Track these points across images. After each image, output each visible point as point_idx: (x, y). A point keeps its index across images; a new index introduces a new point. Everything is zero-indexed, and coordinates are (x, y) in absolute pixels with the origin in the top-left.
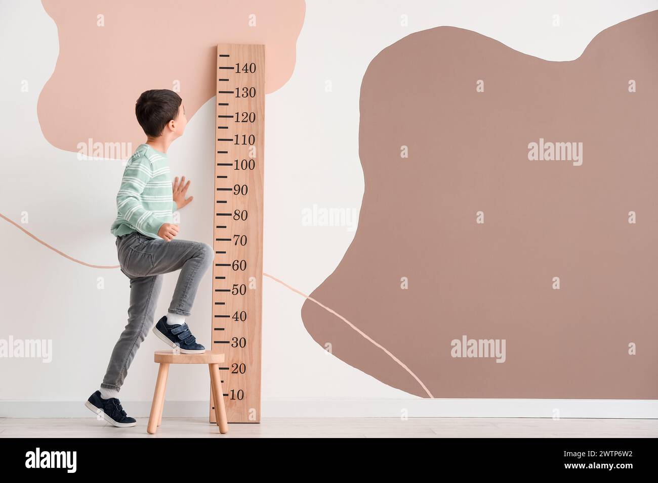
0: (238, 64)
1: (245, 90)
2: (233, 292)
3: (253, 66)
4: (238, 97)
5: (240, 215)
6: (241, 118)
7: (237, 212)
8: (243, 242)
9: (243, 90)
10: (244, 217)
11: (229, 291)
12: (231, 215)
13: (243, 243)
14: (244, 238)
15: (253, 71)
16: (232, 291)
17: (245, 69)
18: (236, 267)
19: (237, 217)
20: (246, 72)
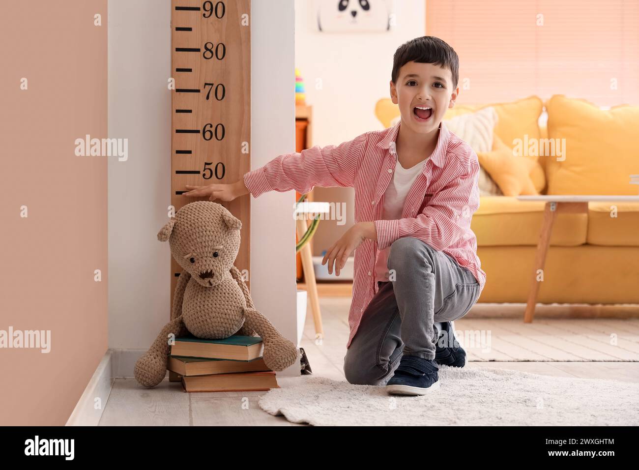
2: (204, 175)
5: (214, 50)
7: (209, 46)
8: (220, 96)
10: (220, 55)
11: (198, 172)
12: (198, 50)
13: (220, 97)
14: (220, 89)
16: (202, 173)
18: (208, 135)
19: (208, 54)
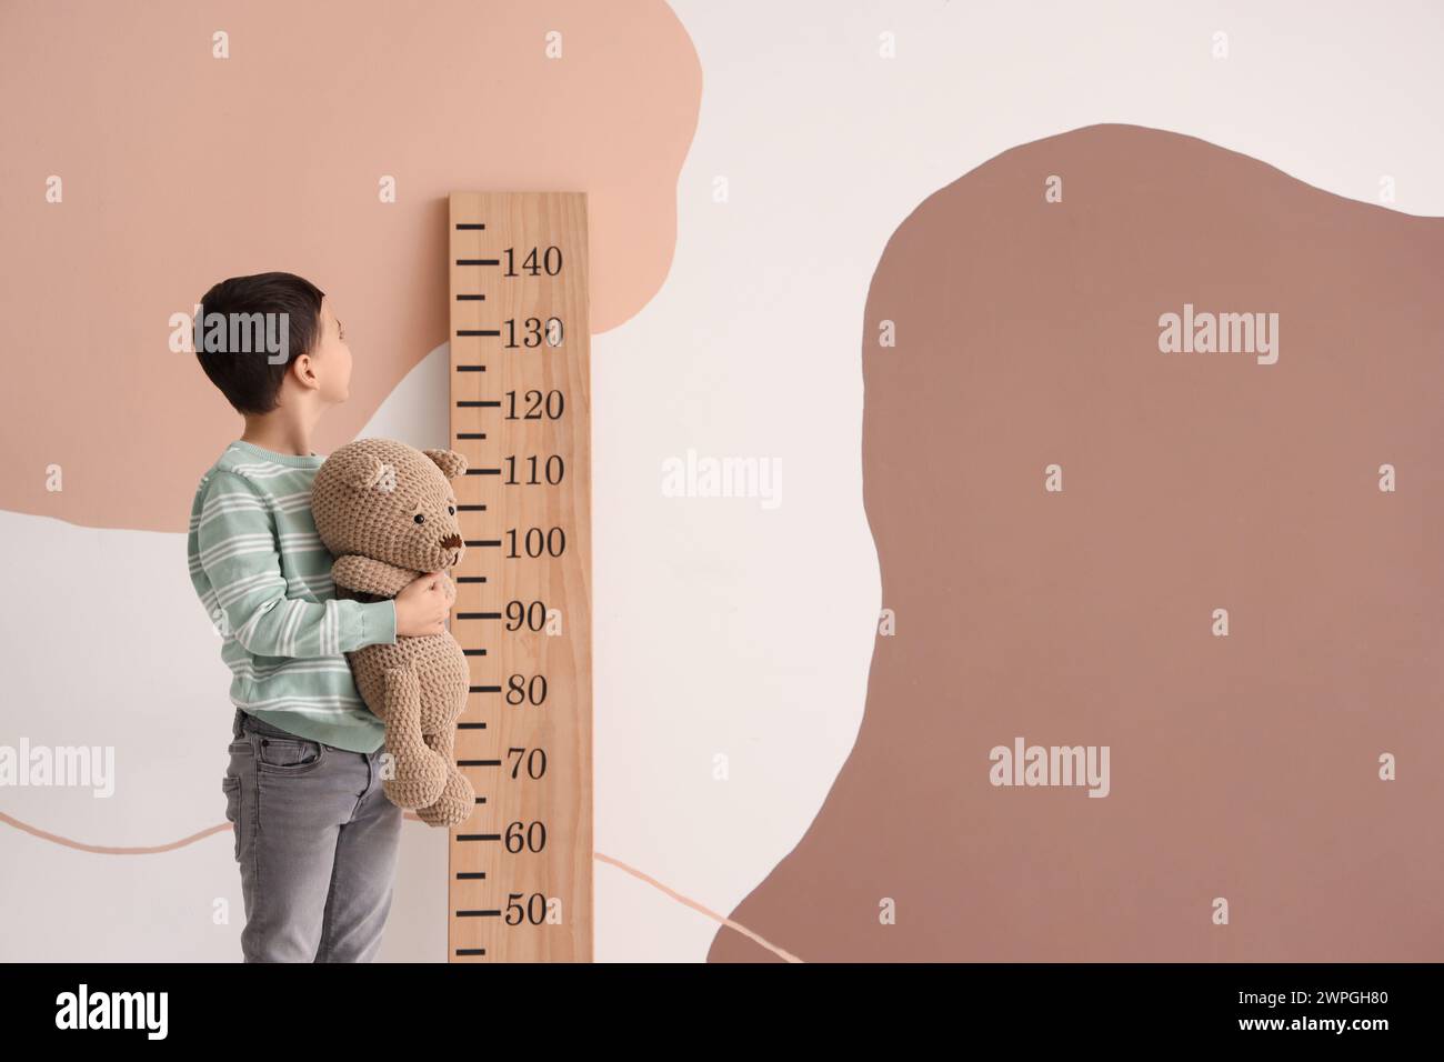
0: (511, 251)
1: (533, 325)
2: (508, 917)
3: (553, 256)
4: (512, 345)
5: (526, 688)
6: (522, 408)
7: (518, 682)
8: (536, 769)
9: (527, 325)
10: (537, 696)
11: (498, 913)
12: (498, 689)
13: (536, 771)
14: (537, 758)
15: (553, 269)
16: (504, 914)
17: (530, 263)
18: (515, 843)
19: (516, 696)
20: (535, 273)
